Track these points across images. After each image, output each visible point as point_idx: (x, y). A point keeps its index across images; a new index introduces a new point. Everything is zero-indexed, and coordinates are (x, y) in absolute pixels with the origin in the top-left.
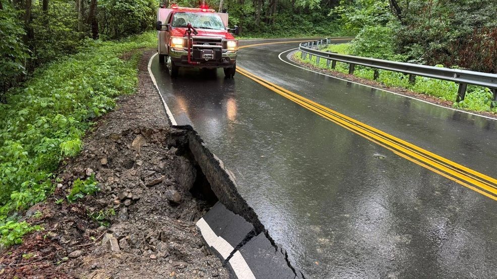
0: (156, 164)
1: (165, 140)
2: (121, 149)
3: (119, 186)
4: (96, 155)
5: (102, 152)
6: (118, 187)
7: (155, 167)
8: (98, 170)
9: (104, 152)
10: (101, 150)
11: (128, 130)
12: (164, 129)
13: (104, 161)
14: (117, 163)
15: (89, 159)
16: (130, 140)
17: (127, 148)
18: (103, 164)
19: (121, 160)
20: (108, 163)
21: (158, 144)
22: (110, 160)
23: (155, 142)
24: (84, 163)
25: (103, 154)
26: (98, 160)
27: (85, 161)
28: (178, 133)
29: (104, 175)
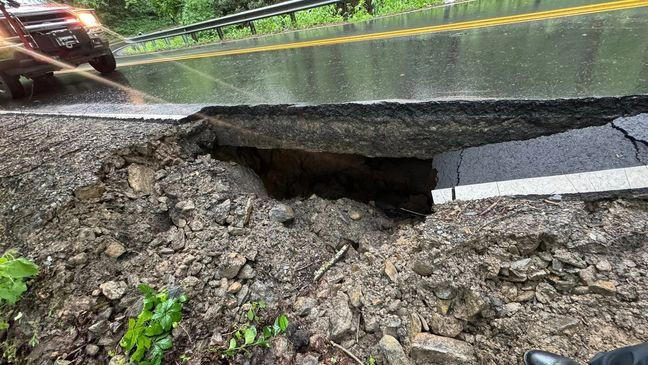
0: (213, 191)
1: (182, 150)
2: (122, 208)
3: (206, 261)
4: (86, 251)
5: (92, 237)
6: (206, 265)
7: (216, 195)
8: (119, 273)
9: (97, 235)
10: (87, 234)
11: (102, 169)
12: (167, 133)
13: (116, 249)
14: (142, 233)
15: (77, 271)
16: (122, 184)
17: (131, 199)
18: (118, 255)
19: (143, 226)
20: (126, 246)
21: (177, 163)
22: (125, 239)
23: (169, 163)
24: (73, 286)
25: (99, 239)
26: (99, 258)
27: (71, 281)
28: (197, 128)
29: (142, 271)
